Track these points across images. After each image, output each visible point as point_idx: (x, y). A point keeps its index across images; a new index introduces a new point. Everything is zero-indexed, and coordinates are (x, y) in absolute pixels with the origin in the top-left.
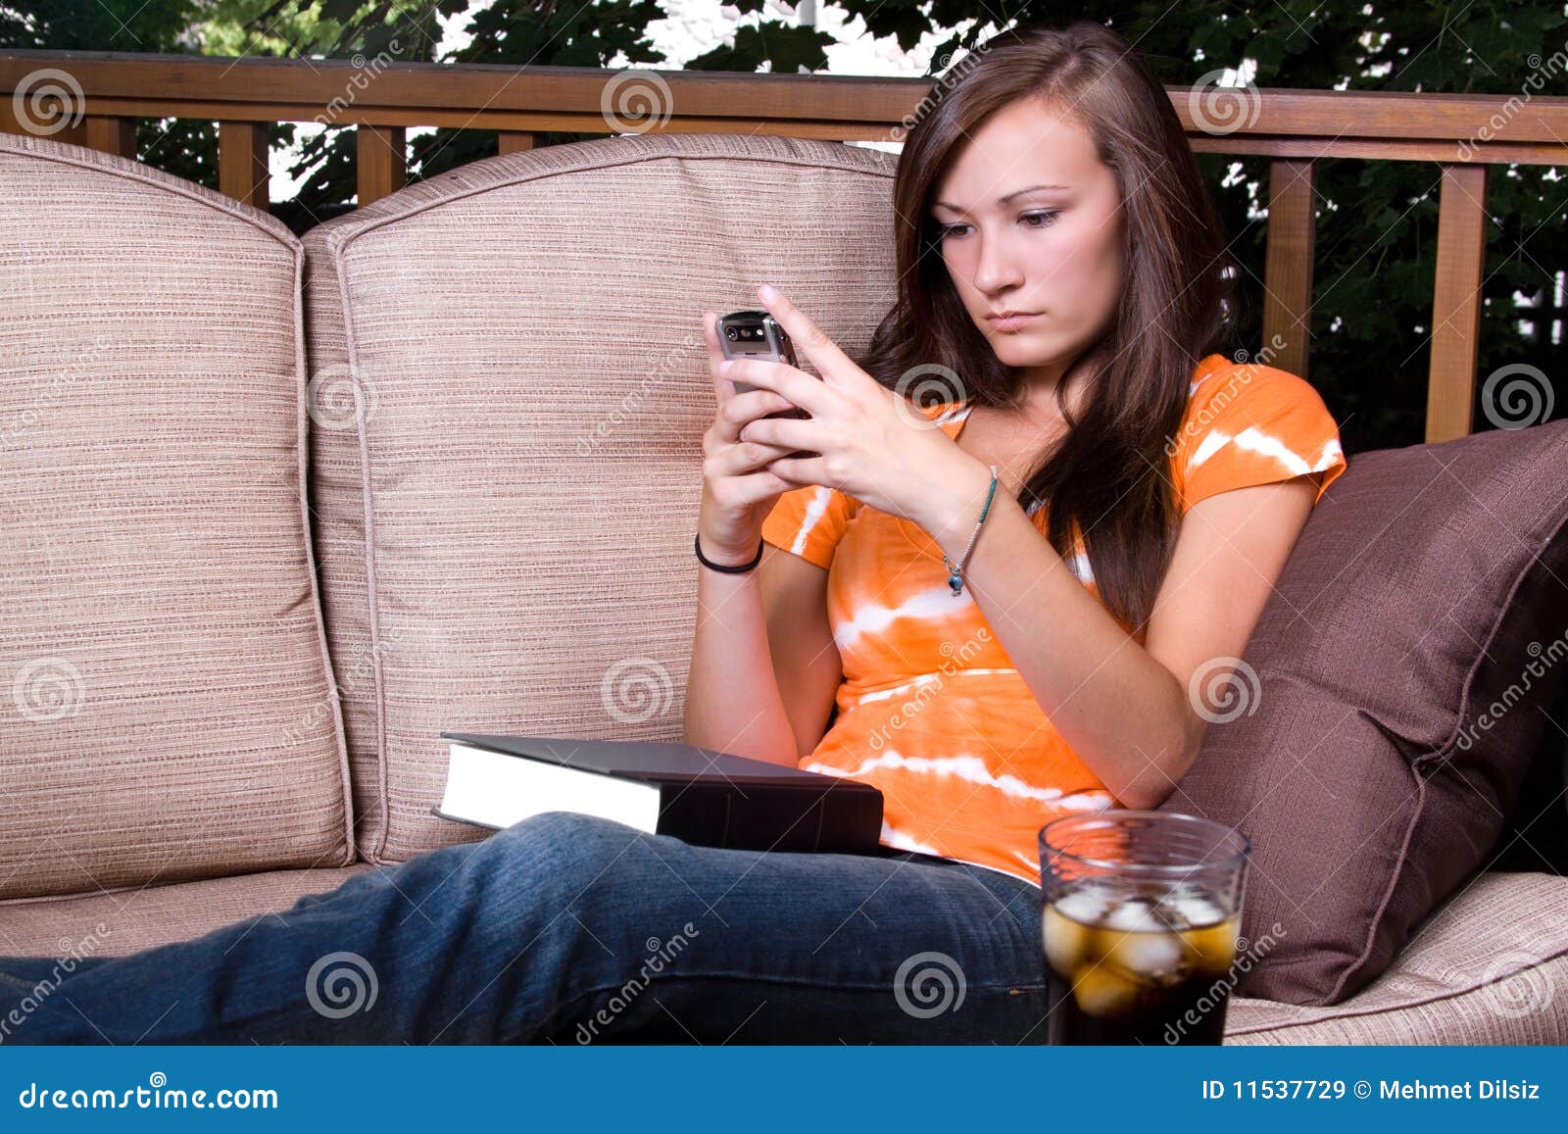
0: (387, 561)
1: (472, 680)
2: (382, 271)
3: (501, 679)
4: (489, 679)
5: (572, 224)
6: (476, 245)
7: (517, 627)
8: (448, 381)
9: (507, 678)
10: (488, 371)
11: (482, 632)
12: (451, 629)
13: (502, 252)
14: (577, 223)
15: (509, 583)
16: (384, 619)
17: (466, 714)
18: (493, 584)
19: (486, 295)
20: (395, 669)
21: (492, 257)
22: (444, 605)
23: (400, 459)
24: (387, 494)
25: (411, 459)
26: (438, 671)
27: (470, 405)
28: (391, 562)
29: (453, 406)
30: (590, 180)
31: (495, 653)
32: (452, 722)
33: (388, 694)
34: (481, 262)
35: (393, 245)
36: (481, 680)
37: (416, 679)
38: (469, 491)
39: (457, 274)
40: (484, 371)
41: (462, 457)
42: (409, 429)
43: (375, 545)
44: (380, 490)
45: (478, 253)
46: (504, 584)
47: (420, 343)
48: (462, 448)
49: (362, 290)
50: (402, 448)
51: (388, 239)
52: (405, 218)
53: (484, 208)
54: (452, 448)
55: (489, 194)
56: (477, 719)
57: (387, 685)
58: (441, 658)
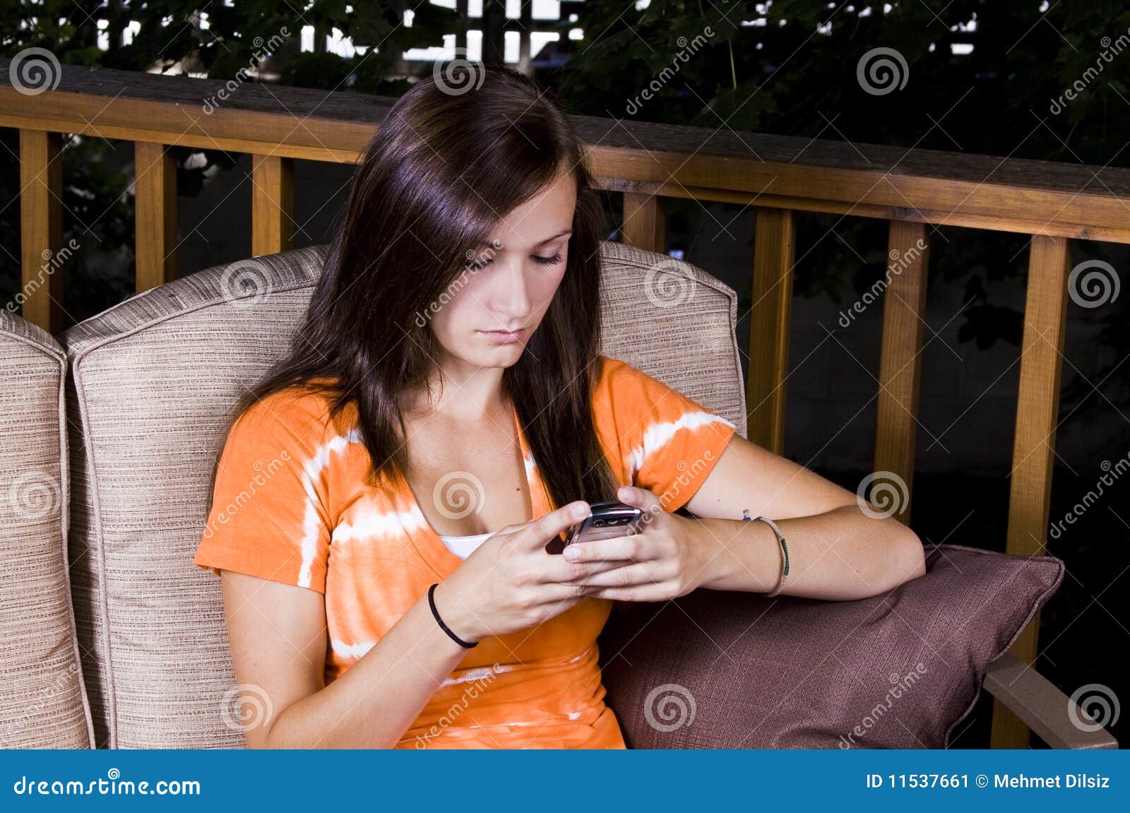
0: (117, 608)
1: (185, 703)
2: (110, 381)
3: (208, 702)
4: (199, 702)
5: (265, 339)
6: (186, 358)
7: (221, 660)
8: (165, 467)
9: (213, 701)
10: (197, 458)
11: (193, 664)
12: (167, 662)
13: (208, 363)
14: (268, 339)
15: (214, 625)
16: (114, 653)
17: (180, 731)
18: (201, 626)
19: (194, 399)
20: (124, 693)
21: (200, 367)
22: (162, 644)
23: (126, 529)
24: (116, 555)
25: (135, 529)
26: (157, 696)
27: (182, 486)
28: (120, 608)
29: (169, 487)
30: (281, 301)
31: (203, 681)
32: (168, 737)
33: (119, 713)
34: (190, 372)
35: (119, 360)
36: (192, 702)
37: (141, 703)
38: (181, 553)
39: (170, 382)
40: (193, 459)
41: (176, 527)
42: (133, 506)
43: (106, 594)
44: (111, 551)
45: (187, 364)
46: (210, 626)
47: (142, 438)
48: (174, 520)
49: (95, 395)
50: (128, 520)
51: (114, 356)
52: (129, 336)
53: (193, 326)
54: (168, 521)
55: (198, 313)
56: (189, 734)
57: (118, 706)
58: (160, 686)
